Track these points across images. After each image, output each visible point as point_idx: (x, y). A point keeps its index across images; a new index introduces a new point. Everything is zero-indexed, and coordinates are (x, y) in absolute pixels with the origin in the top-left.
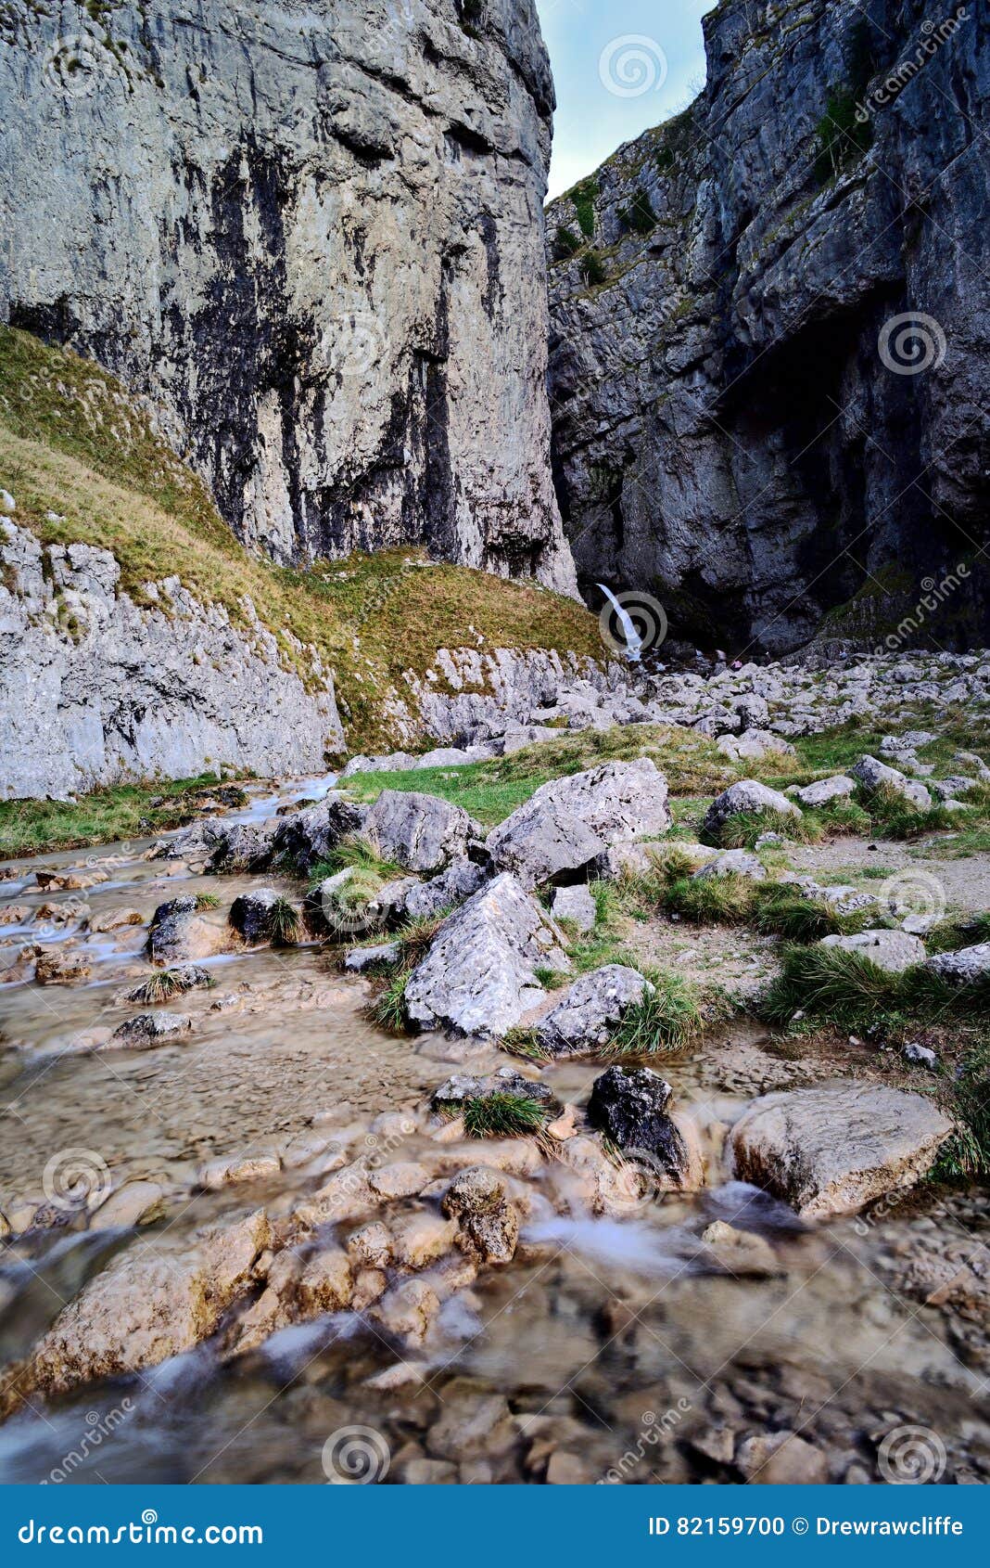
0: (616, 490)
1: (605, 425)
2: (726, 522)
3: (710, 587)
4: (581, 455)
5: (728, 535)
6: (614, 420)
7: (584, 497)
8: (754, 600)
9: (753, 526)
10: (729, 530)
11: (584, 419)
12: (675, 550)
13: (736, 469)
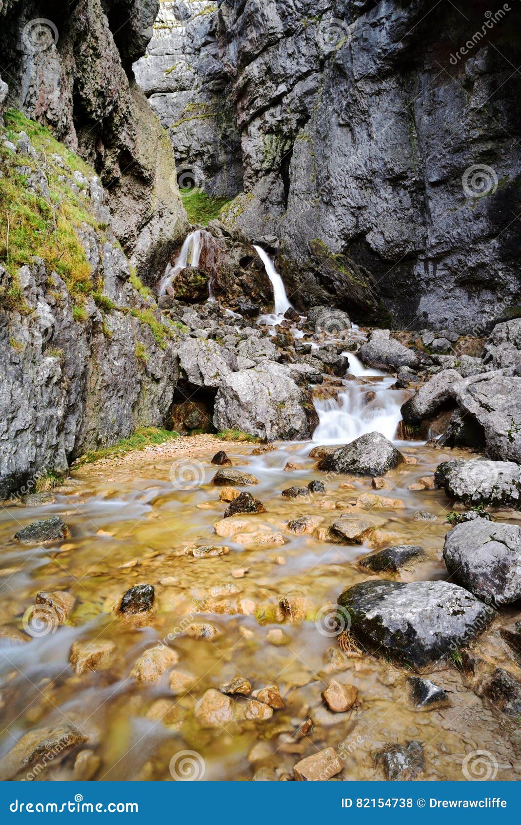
0: (287, 157)
1: (283, 88)
2: (402, 177)
3: (375, 253)
4: (258, 122)
5: (402, 192)
6: (291, 81)
7: (257, 166)
8: (426, 268)
9: (434, 179)
10: (405, 187)
11: (263, 83)
12: (340, 210)
13: (419, 112)
